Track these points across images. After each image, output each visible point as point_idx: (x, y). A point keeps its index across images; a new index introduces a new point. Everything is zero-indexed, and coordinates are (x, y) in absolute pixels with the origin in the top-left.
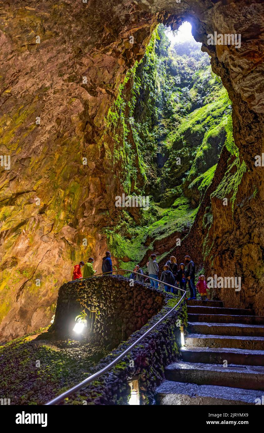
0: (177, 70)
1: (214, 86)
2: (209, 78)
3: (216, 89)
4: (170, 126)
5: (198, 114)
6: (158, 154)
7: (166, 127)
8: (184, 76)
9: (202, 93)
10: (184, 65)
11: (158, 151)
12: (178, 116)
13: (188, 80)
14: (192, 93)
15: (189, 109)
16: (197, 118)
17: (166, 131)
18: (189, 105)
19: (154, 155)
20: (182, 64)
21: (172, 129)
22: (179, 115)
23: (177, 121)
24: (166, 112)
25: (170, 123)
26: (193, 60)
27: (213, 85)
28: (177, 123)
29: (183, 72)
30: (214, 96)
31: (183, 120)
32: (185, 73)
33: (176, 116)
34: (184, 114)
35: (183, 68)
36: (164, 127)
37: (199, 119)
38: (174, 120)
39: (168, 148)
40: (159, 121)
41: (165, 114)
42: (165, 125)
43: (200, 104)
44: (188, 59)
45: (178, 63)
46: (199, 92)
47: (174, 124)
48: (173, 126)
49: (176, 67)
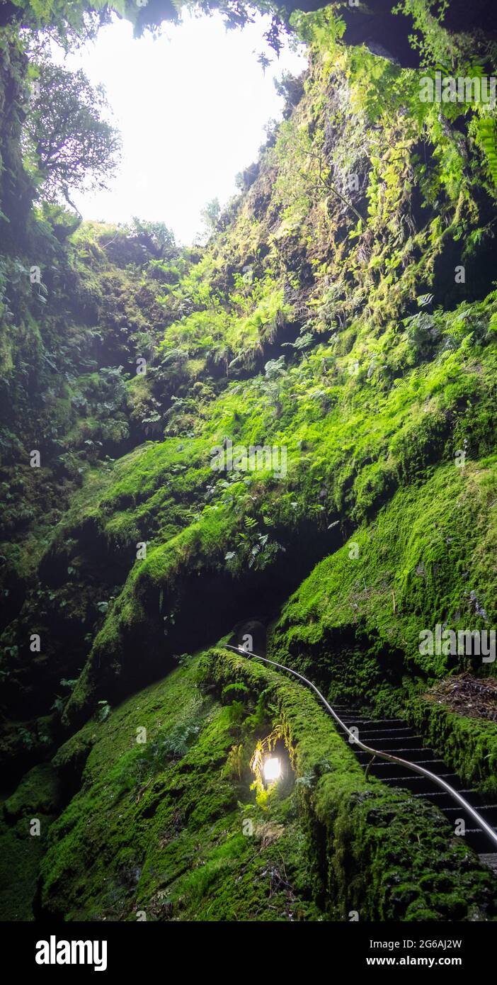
0: (100, 310)
1: (198, 383)
3: (204, 391)
8: (121, 332)
10: (124, 296)
12: (78, 461)
14: (137, 391)
15: (117, 440)
16: (128, 485)
17: (27, 508)
18: (118, 429)
20: (118, 294)
21: (50, 503)
22: (82, 458)
23: (70, 478)
27: (197, 378)
28: (69, 484)
29: (118, 318)
31: (94, 475)
32: (124, 323)
33: (69, 460)
34: (97, 458)
35: (121, 308)
37: (131, 488)
43: (151, 429)
45: (105, 286)
47: (59, 487)
48: (58, 493)
49: (97, 299)
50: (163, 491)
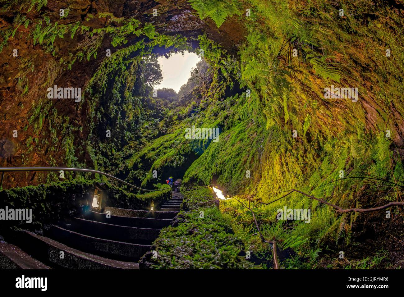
0: (155, 107)
1: (175, 122)
2: (173, 115)
3: (176, 123)
4: (136, 147)
5: (157, 143)
6: (120, 171)
7: (133, 148)
8: (159, 111)
9: (167, 125)
10: (161, 104)
11: (121, 168)
12: (145, 140)
13: (162, 114)
14: (161, 124)
15: (156, 136)
17: (132, 151)
18: (156, 132)
19: (117, 172)
21: (137, 150)
22: (147, 140)
23: (143, 144)
24: (136, 136)
25: (137, 145)
26: (168, 101)
27: (175, 120)
28: (142, 146)
30: (174, 129)
31: (148, 144)
32: (160, 109)
33: (144, 140)
34: (150, 140)
35: (160, 106)
36: (132, 148)
37: (156, 146)
38: (141, 143)
39: (129, 167)
40: (129, 142)
41: (135, 137)
42: (133, 146)
43: (163, 132)
44: (165, 101)
45: (157, 102)
46: (166, 124)
47: (140, 146)
48: (139, 148)
49: (154, 105)
50: (162, 146)
